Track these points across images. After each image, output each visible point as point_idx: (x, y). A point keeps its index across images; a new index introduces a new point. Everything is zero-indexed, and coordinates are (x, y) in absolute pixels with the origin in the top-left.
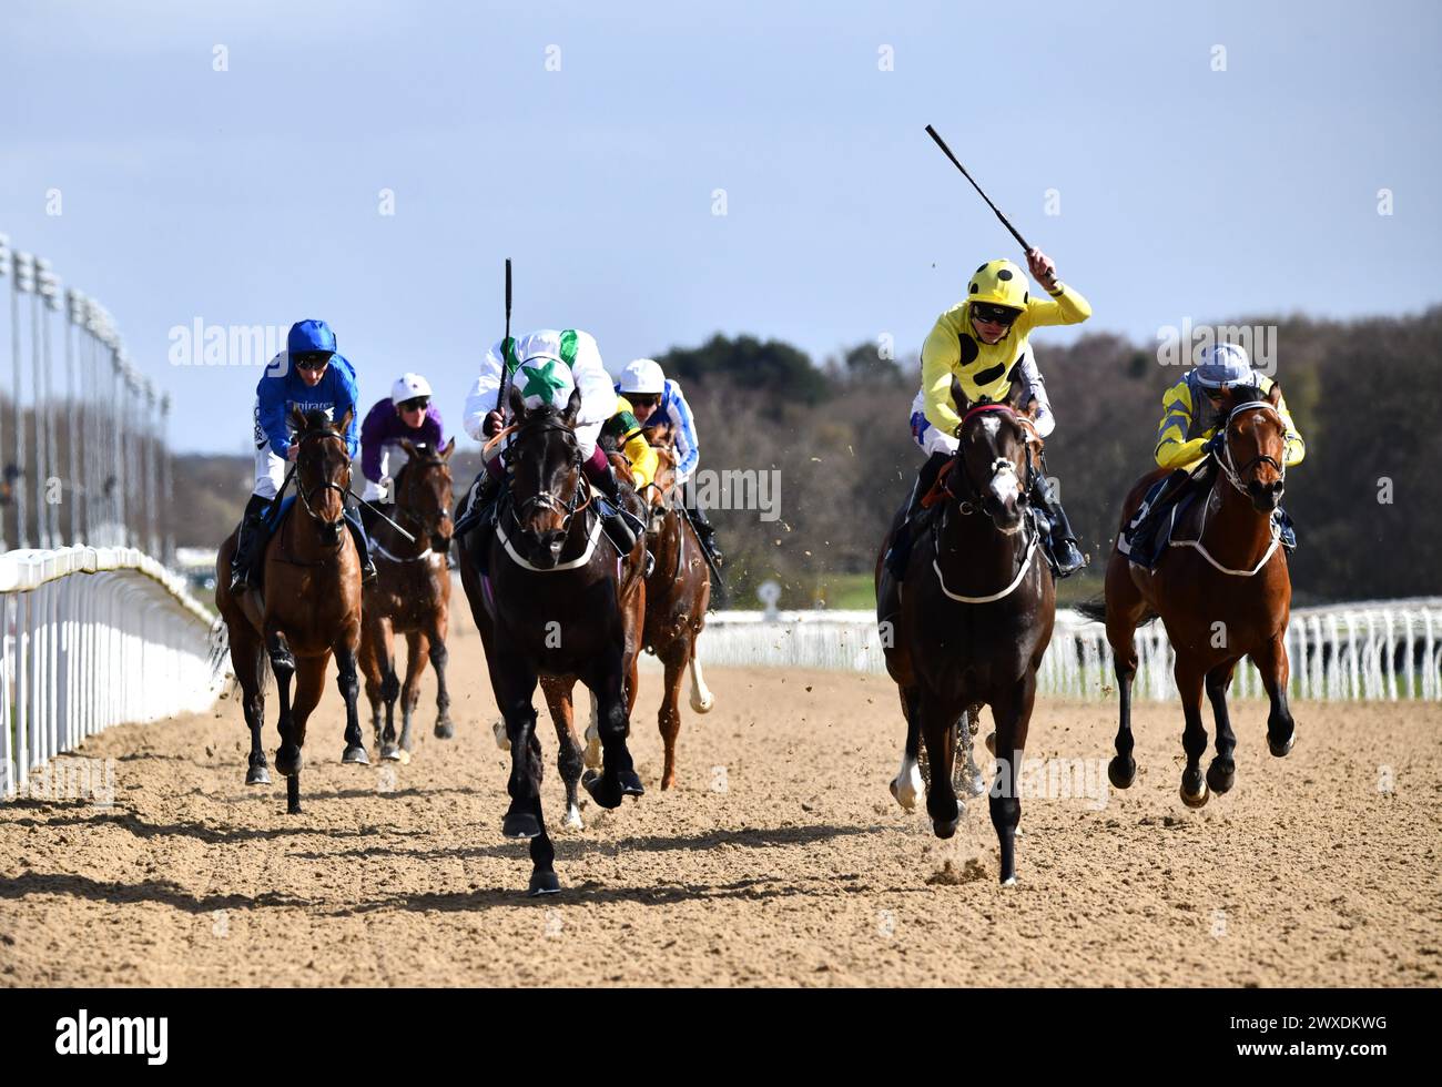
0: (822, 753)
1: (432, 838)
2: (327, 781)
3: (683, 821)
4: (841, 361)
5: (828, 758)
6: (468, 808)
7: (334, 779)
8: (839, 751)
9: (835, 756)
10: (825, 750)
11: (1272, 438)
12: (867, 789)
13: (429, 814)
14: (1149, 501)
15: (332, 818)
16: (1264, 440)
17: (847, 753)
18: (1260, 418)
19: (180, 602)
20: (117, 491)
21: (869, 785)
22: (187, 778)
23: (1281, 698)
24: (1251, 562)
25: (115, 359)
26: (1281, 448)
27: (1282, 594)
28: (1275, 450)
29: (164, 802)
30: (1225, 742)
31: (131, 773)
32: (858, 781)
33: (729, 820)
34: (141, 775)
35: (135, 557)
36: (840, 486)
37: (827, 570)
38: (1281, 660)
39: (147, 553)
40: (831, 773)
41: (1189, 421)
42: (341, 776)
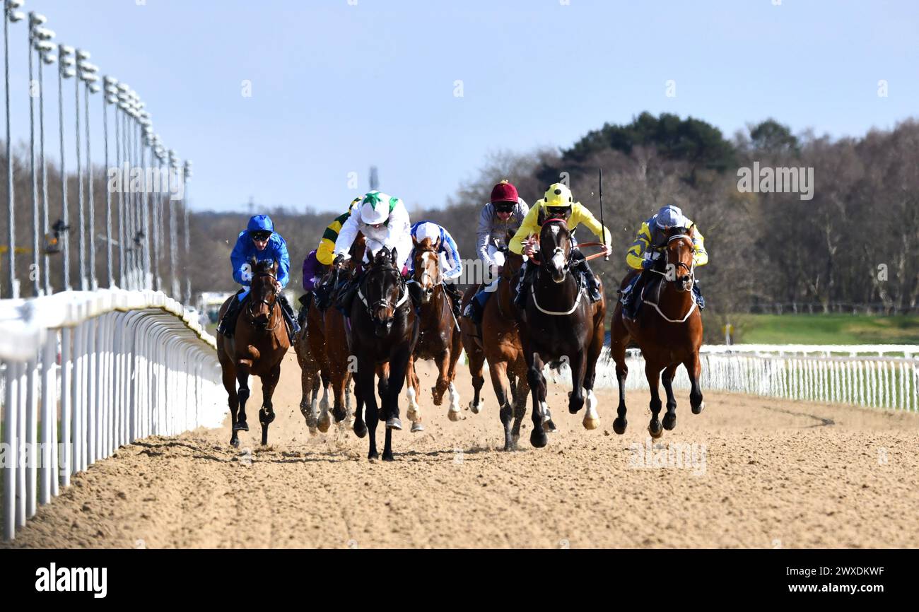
0: (732, 462)
1: (407, 531)
2: (319, 484)
3: (615, 518)
4: (747, 135)
5: (736, 467)
6: (436, 507)
7: (326, 483)
8: (745, 461)
9: (742, 465)
10: (733, 460)
11: (687, 253)
12: (769, 492)
13: (404, 512)
14: (632, 284)
15: (323, 515)
16: (682, 254)
17: (751, 463)
18: (681, 243)
19: (199, 336)
20: (145, 242)
21: (772, 488)
22: (203, 482)
23: (697, 384)
24: (682, 315)
25: (144, 133)
26: (691, 258)
27: (698, 331)
28: (687, 259)
29: (184, 502)
30: (671, 405)
31: (157, 478)
32: (762, 485)
33: (655, 517)
34: (165, 479)
35: (160, 298)
36: (747, 241)
37: (735, 310)
38: (697, 364)
39: (171, 295)
40: (739, 478)
41: (647, 244)
42: (331, 480)
